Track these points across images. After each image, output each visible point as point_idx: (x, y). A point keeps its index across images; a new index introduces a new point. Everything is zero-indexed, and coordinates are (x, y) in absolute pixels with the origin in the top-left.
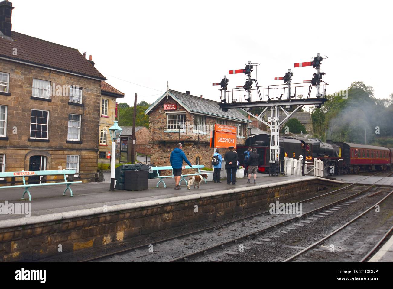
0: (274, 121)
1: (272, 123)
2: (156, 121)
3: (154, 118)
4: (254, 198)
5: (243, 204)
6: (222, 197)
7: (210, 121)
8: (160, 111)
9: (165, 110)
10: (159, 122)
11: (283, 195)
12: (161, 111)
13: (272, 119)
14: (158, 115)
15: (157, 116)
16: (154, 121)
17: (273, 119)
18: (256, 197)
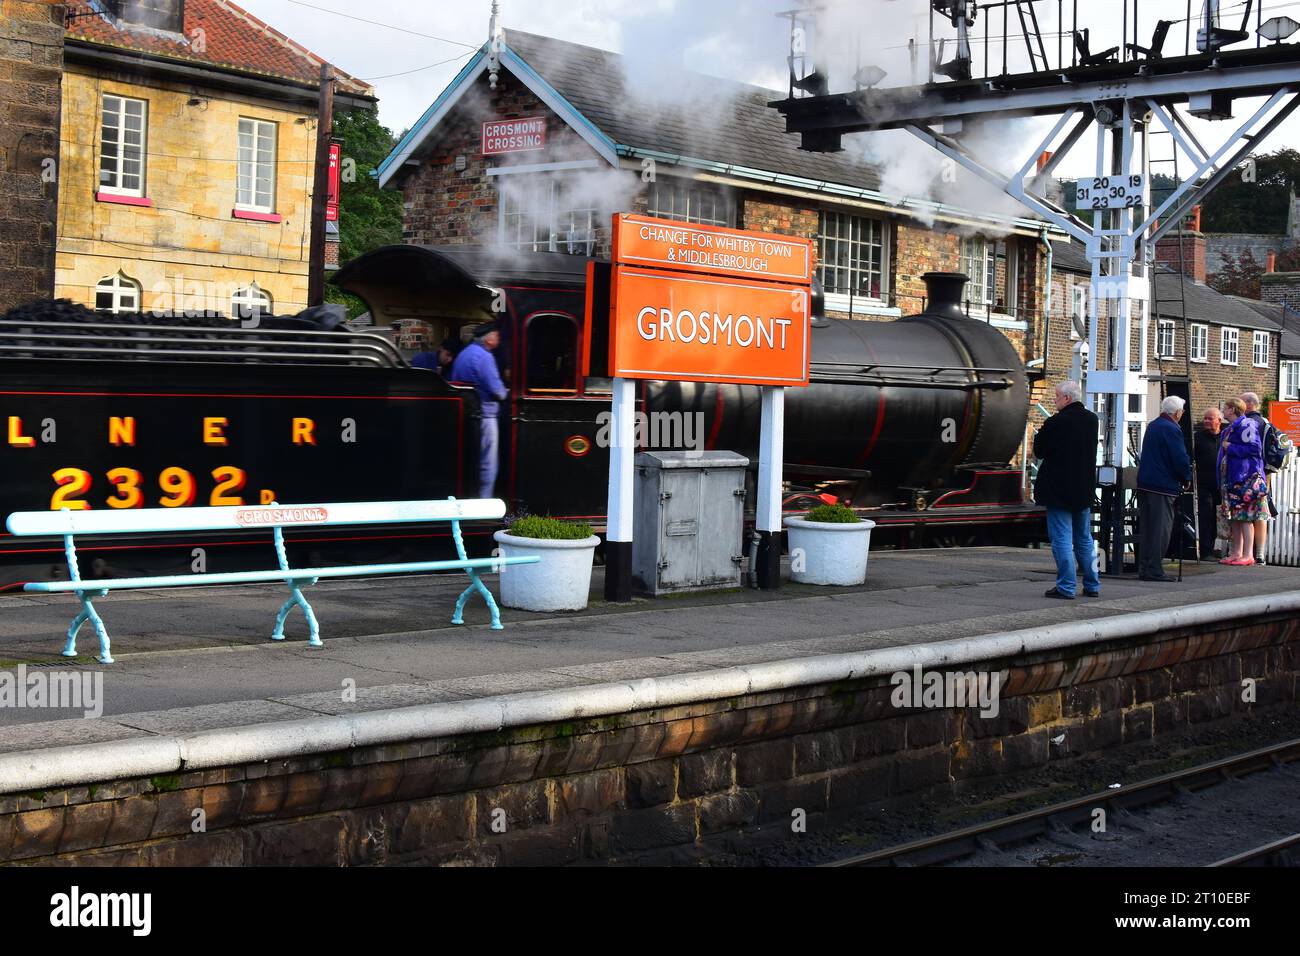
0: (1113, 204)
1: (1098, 217)
2: (438, 227)
3: (428, 205)
4: (815, 745)
5: (700, 794)
6: (457, 754)
7: (774, 222)
8: (460, 162)
9: (487, 158)
10: (455, 234)
11: (1104, 711)
12: (468, 166)
13: (1099, 193)
14: (450, 191)
15: (446, 197)
16: (428, 226)
17: (1108, 192)
18: (832, 737)
